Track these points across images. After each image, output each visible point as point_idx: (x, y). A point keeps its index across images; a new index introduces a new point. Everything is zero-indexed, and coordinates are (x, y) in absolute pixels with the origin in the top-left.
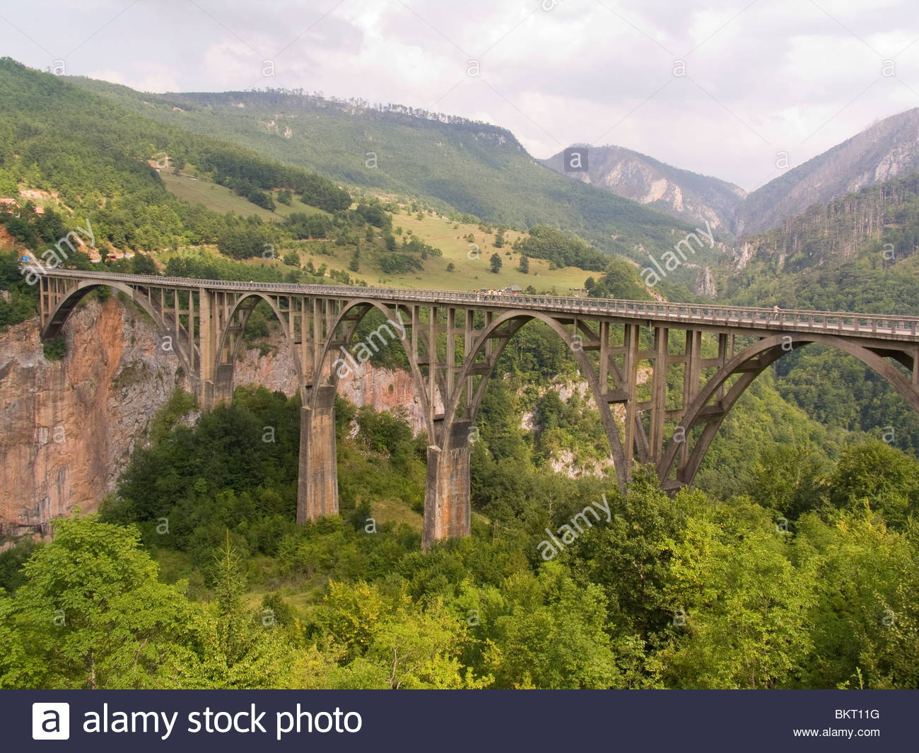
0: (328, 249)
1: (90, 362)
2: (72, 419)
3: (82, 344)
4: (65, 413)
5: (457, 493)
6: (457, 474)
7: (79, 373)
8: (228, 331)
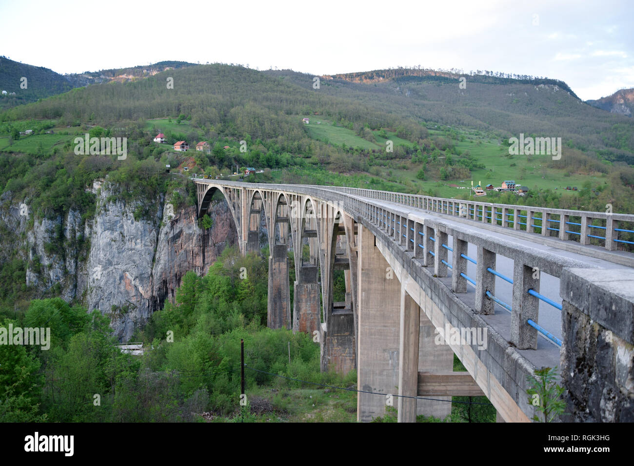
3: (221, 221)
4: (210, 259)
5: (310, 312)
6: (310, 300)
7: (219, 238)
8: (252, 211)
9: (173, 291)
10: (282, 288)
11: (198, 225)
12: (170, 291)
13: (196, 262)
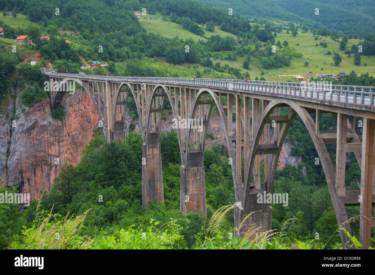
0: (232, 56)
1: (79, 122)
2: (68, 152)
3: (74, 112)
4: (65, 148)
5: (197, 192)
6: (196, 182)
7: (73, 128)
8: (118, 103)
9: (29, 180)
10: (156, 171)
11: (53, 116)
12: (26, 181)
13: (51, 151)
